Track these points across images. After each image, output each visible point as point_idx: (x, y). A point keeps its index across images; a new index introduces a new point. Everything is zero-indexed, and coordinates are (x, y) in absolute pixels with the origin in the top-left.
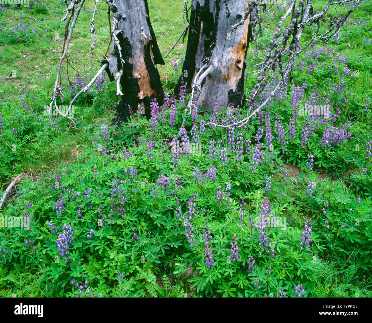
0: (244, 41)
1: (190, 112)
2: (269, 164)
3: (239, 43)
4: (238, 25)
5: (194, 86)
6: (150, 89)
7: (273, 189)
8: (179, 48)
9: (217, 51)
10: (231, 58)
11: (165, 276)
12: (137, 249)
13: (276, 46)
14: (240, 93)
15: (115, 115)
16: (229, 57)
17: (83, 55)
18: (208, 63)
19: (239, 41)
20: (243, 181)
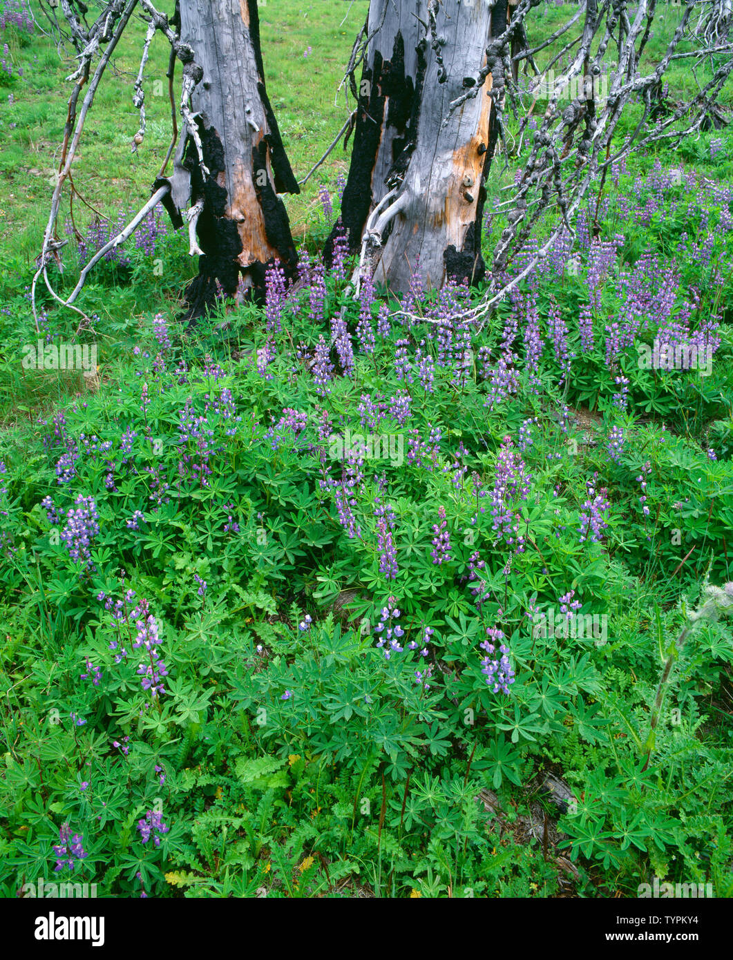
0: (482, 139)
1: (357, 293)
2: (530, 398)
3: (470, 143)
4: (463, 100)
5: (365, 236)
6: (265, 248)
7: (535, 445)
8: (336, 171)
9: (419, 159)
10: (452, 175)
11: (294, 605)
12: (234, 551)
13: (546, 143)
14: (472, 255)
15: (185, 306)
16: (446, 173)
17: (104, 181)
18: (399, 186)
19: (468, 138)
20: (470, 429)
